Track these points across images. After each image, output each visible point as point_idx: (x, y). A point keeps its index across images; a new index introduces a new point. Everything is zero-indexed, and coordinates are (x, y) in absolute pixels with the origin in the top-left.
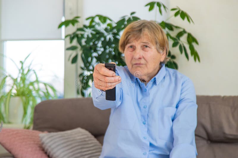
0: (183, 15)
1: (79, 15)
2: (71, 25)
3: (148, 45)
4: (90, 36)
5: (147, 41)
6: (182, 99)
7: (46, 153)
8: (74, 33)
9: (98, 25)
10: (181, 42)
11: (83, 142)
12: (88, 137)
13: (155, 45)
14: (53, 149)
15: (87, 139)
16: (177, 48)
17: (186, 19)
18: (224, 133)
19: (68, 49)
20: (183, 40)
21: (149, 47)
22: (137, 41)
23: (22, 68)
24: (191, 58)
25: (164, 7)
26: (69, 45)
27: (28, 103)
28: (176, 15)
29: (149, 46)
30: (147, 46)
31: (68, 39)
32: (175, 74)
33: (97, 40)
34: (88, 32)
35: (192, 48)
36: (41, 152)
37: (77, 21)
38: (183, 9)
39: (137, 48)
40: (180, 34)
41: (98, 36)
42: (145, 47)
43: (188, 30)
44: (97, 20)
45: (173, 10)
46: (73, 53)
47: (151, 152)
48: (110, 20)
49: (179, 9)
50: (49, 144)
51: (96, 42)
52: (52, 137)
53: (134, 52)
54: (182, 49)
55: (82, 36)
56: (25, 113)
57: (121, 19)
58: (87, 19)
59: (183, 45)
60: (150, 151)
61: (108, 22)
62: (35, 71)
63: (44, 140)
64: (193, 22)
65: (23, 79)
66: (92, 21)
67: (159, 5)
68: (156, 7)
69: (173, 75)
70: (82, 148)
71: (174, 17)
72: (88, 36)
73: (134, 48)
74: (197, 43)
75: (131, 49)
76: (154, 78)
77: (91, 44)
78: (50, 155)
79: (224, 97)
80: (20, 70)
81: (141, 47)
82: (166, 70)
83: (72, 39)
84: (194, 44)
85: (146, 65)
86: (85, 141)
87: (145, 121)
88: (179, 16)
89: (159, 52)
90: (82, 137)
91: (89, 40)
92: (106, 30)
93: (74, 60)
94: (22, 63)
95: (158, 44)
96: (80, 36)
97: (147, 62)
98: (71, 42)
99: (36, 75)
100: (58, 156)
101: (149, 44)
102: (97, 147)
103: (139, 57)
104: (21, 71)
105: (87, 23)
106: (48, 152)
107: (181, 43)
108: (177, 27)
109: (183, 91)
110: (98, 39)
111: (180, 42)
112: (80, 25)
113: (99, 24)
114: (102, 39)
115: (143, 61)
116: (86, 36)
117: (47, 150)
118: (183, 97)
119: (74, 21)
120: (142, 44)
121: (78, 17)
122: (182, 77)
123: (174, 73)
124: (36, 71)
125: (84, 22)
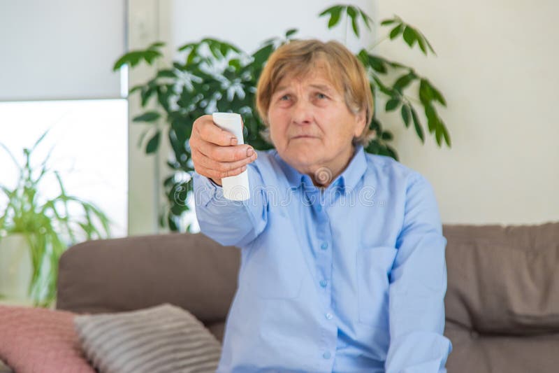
0: (411, 36)
1: (161, 39)
2: (143, 64)
3: (325, 93)
4: (190, 88)
5: (324, 84)
6: (409, 226)
7: (90, 363)
8: (151, 83)
9: (207, 62)
10: (406, 99)
11: (178, 338)
12: (189, 326)
13: (342, 93)
14: (106, 353)
15: (187, 330)
16: (397, 113)
17: (416, 45)
18: (511, 313)
19: (138, 119)
20: (410, 94)
21: (327, 97)
22: (300, 81)
23: (27, 165)
24: (430, 137)
25: (365, 17)
26: (139, 111)
27: (44, 249)
28: (393, 34)
29: (328, 95)
30: (322, 96)
31: (137, 96)
32: (387, 169)
33: (205, 98)
34: (184, 80)
35: (431, 114)
36: (79, 360)
37: (157, 54)
38: (409, 20)
39: (299, 100)
40: (403, 82)
41: (207, 87)
42: (318, 97)
43: (420, 72)
44: (204, 51)
45: (386, 23)
46: (149, 130)
47: (341, 351)
48: (236, 50)
49: (400, 20)
50: (98, 342)
51: (204, 103)
52: (103, 324)
53: (292, 109)
54: (408, 115)
55: (171, 88)
56: (36, 272)
57: (263, 46)
58: (182, 49)
59: (410, 105)
60: (338, 349)
61: (232, 55)
62: (58, 174)
63: (85, 331)
64: (432, 50)
65: (30, 193)
66: (194, 54)
67: (352, 12)
68: (345, 18)
69: (384, 170)
70: (175, 351)
71: (388, 39)
72: (184, 88)
73: (291, 100)
74: (442, 102)
75: (284, 103)
76: (339, 177)
77: (192, 107)
78: (101, 367)
79: (509, 228)
80: (22, 171)
81: (311, 96)
82: (367, 160)
83: (145, 96)
84: (436, 104)
85: (322, 139)
86: (182, 334)
87: (325, 279)
88: (400, 38)
89: (351, 112)
90: (175, 325)
91: (186, 98)
92: (227, 74)
93: (152, 146)
94: (26, 152)
95: (349, 92)
96: (164, 89)
97: (323, 131)
98: (144, 103)
99: (61, 183)
100: (119, 369)
101: (327, 89)
102: (211, 348)
103: (305, 119)
104: (26, 174)
105: (182, 58)
106: (95, 360)
107: (406, 102)
108: (395, 65)
109: (410, 206)
110: (208, 96)
111: (404, 100)
112: (165, 62)
113: (209, 61)
114: (218, 96)
115: (313, 130)
116: (178, 89)
117: (94, 354)
118: (411, 222)
119: (150, 54)
120: (312, 89)
121: (159, 44)
122: (405, 175)
123: (385, 166)
124: (62, 175)
125: (173, 55)
